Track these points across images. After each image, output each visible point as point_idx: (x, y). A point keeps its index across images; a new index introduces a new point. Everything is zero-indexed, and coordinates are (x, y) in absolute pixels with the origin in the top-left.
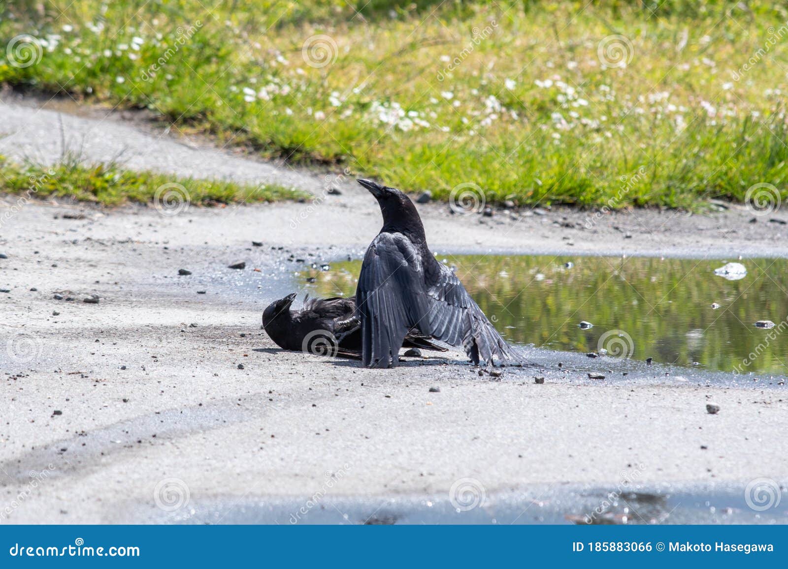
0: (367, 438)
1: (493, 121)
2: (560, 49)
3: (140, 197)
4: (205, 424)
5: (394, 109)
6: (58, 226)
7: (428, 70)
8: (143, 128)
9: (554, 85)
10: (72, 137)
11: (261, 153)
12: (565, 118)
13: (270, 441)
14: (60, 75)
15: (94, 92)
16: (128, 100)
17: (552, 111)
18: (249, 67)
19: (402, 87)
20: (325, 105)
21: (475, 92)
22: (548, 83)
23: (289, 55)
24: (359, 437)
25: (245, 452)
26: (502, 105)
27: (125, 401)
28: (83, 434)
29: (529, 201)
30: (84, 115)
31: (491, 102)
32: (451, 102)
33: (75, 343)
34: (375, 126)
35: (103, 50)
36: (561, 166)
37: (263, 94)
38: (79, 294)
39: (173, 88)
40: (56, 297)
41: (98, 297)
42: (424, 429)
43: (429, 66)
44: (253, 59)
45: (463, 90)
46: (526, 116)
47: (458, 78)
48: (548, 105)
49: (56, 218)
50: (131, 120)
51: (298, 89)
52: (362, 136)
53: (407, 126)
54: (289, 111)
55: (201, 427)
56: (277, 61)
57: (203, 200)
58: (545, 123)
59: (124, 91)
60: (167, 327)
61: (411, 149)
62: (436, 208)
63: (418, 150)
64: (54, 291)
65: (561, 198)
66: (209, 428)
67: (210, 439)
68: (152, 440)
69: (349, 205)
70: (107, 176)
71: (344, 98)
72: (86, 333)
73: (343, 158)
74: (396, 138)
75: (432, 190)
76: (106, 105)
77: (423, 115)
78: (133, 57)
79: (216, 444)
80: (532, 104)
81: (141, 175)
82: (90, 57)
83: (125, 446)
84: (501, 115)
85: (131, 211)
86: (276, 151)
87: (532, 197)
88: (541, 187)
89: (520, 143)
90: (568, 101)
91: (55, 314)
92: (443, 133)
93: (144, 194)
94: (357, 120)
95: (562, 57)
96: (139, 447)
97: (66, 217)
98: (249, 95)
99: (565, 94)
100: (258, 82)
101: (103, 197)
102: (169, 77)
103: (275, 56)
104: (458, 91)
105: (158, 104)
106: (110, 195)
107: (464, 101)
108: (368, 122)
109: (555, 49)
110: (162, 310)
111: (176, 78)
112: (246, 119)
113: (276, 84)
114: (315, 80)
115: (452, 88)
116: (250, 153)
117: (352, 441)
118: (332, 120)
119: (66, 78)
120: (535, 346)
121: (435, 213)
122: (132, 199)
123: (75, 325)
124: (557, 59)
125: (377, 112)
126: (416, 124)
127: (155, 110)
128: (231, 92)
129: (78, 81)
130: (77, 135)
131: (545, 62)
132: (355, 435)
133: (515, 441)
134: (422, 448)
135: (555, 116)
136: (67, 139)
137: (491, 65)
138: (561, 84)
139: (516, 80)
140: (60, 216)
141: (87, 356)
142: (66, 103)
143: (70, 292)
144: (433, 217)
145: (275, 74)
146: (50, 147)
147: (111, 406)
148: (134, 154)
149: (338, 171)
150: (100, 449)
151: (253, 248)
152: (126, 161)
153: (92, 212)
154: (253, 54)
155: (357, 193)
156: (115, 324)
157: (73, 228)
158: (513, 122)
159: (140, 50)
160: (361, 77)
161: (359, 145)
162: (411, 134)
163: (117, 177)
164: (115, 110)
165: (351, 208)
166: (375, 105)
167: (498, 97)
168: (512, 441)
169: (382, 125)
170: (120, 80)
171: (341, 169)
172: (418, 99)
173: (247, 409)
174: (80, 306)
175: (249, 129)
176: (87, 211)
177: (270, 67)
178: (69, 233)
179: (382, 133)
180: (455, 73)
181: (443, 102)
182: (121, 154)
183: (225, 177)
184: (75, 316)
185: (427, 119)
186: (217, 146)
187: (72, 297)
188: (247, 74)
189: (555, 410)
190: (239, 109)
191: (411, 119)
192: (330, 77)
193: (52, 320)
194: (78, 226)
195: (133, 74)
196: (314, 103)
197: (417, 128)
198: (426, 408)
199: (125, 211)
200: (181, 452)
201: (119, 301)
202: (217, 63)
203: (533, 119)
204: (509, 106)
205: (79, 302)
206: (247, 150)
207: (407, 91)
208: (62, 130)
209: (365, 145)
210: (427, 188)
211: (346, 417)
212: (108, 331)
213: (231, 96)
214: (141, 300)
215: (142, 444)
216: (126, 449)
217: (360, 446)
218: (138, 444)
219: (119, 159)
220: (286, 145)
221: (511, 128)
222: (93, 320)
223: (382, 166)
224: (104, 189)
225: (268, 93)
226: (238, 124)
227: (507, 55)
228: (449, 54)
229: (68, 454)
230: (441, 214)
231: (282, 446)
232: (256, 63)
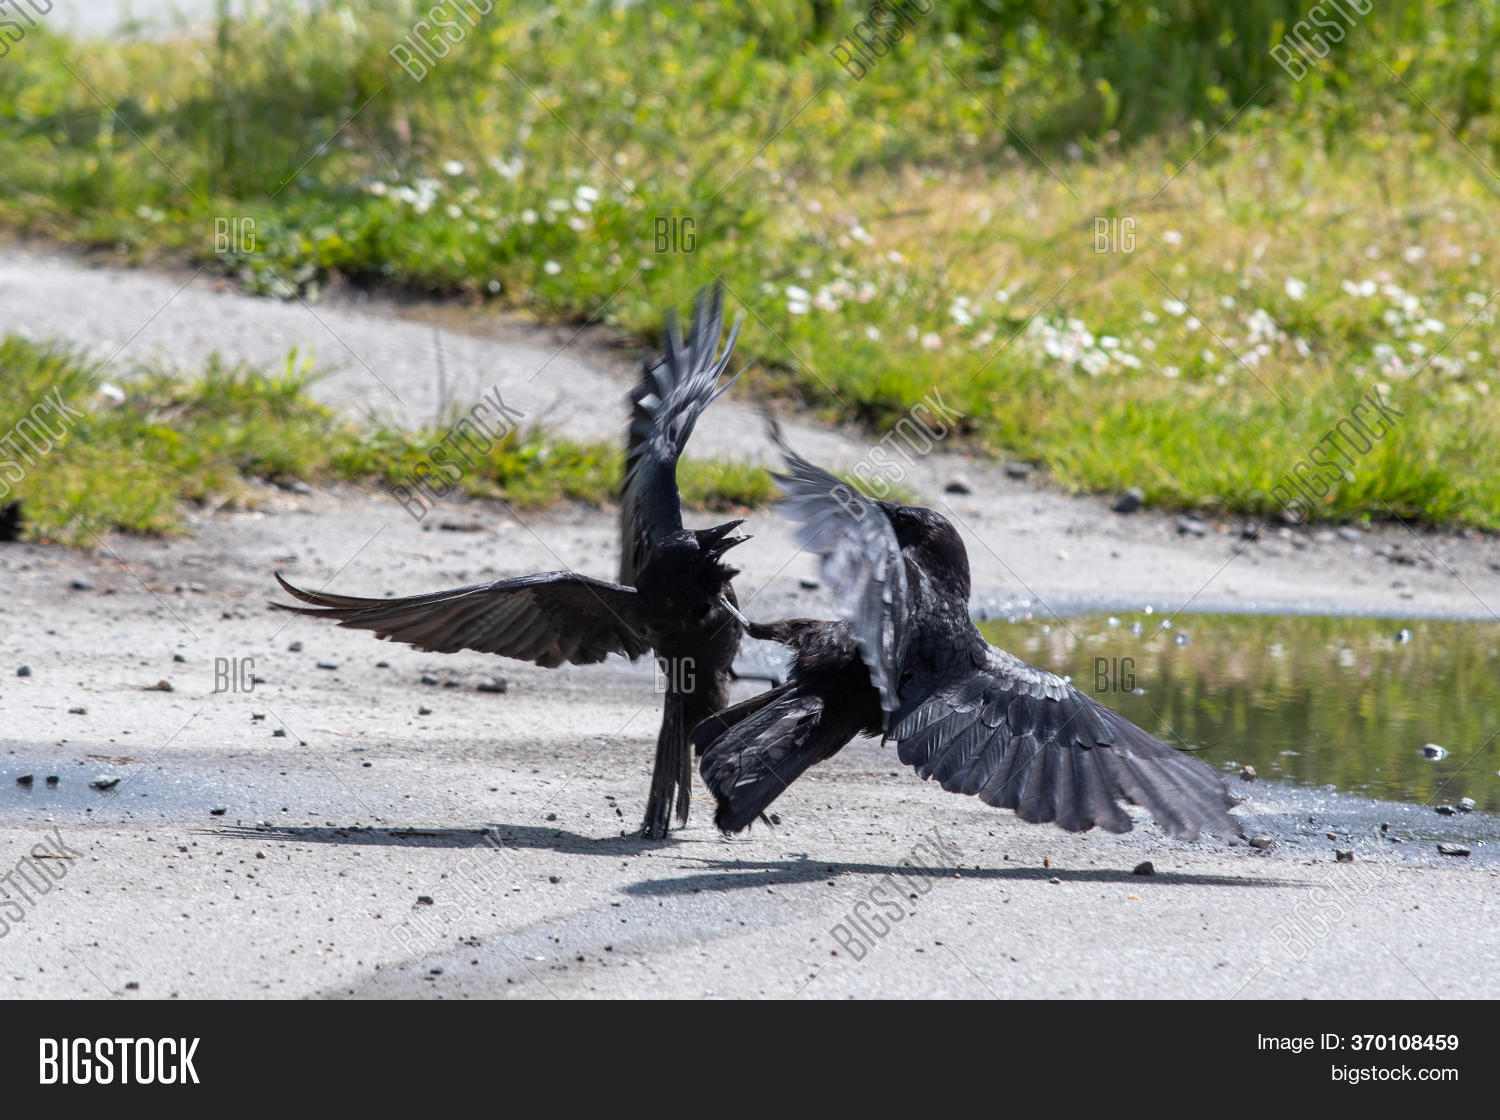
0: (1013, 960)
1: (1262, 359)
2: (1391, 223)
3: (586, 491)
4: (706, 927)
5: (1072, 332)
6: (431, 544)
7: (1138, 261)
8: (594, 359)
9: (1379, 292)
10: (460, 375)
11: (819, 411)
12: (1400, 354)
13: (829, 963)
14: (439, 257)
15: (503, 291)
16: (567, 307)
17: (1374, 342)
18: (797, 247)
19: (1089, 290)
20: (942, 322)
21: (1228, 302)
22: (1368, 288)
23: (875, 226)
24: (999, 958)
25: (781, 983)
26: (1280, 327)
27: (553, 880)
28: (473, 942)
29: (1329, 513)
30: (484, 333)
31: (1259, 322)
32: (1180, 320)
33: (459, 769)
34: (1037, 364)
35: (521, 210)
36: (1391, 446)
37: (825, 299)
38: (469, 675)
39: (654, 286)
40: (426, 681)
41: (504, 682)
42: (1123, 944)
43: (1140, 251)
44: (805, 231)
45: (1206, 299)
46: (1324, 349)
47: (1194, 274)
48: (1369, 330)
49: (427, 528)
50: (571, 344)
51: (890, 291)
52: (1013, 381)
53: (1098, 365)
54: (873, 333)
55: (698, 933)
56: (851, 238)
57: (707, 499)
58: (1362, 364)
59: (560, 289)
60: (634, 741)
61: (1105, 409)
62: (1150, 524)
63: (1118, 410)
64: (422, 668)
65: (1390, 508)
66: (713, 936)
67: (715, 957)
68: (605, 956)
69: (985, 513)
70: (526, 451)
71: (978, 309)
72: (482, 751)
73: (976, 423)
74: (1076, 387)
75: (1143, 488)
76: (526, 316)
77: (1128, 343)
78: (577, 224)
79: (726, 967)
80: (1338, 326)
81: (590, 450)
82: (495, 220)
83: (553, 968)
84: (1277, 347)
85: (568, 519)
86: (847, 409)
87: (1336, 504)
88: (1354, 485)
89: (1315, 402)
90: (1405, 323)
91: (424, 712)
92: (1165, 380)
93: (595, 486)
94: (1001, 353)
95: (1396, 238)
96: (580, 969)
97: (447, 527)
98: (797, 300)
99: (1400, 310)
100: (815, 276)
101: (516, 490)
102: (646, 263)
103: (847, 229)
104: (1196, 300)
105: (624, 315)
106: (529, 487)
107: (1207, 320)
108: (1023, 356)
109: (1382, 221)
110: (626, 709)
111: (661, 267)
112: (791, 346)
113: (850, 280)
114: (923, 274)
115: (1185, 293)
116: (798, 411)
117: (986, 966)
118: (956, 351)
119: (450, 262)
120: (1337, 791)
121: (1149, 532)
122: (572, 496)
123: (461, 735)
124: (1385, 241)
125: (1040, 337)
126: (1113, 362)
127: (619, 326)
128: (762, 294)
129: (473, 268)
130: (470, 372)
131: (1363, 247)
132: (991, 955)
133: (1297, 972)
134: (1120, 982)
135: (1382, 350)
136: (450, 380)
137: (1259, 251)
138: (1393, 291)
139: (1307, 279)
140: (435, 526)
141: (482, 794)
142: (450, 311)
143: (453, 672)
144: (1145, 541)
145: (848, 261)
146: (418, 394)
147: (527, 891)
148: (577, 408)
149: (964, 448)
150: (507, 971)
151: (802, 593)
152: (561, 424)
153: (494, 519)
154: (807, 223)
155: (1001, 493)
156: (536, 734)
157: (460, 548)
158: (1299, 360)
159: (593, 212)
160: (1011, 269)
161: (1005, 399)
162: (1106, 380)
163: (544, 453)
164: (540, 325)
165: (990, 519)
166: (1038, 324)
167: (1272, 311)
168: (1292, 970)
169: (1051, 361)
170: (552, 268)
171: (970, 445)
172: (1118, 313)
173: (786, 901)
174: (471, 697)
175: (795, 364)
176: (485, 518)
177: (838, 247)
178: (451, 559)
179: (1049, 377)
180: (1191, 266)
181: (1167, 320)
182: (553, 408)
183: (748, 457)
184: (462, 716)
185: (1136, 352)
186: (735, 397)
187: (455, 679)
188: (795, 261)
189: (1374, 915)
190: (778, 328)
191: (1107, 351)
192: (951, 271)
193: (416, 724)
194: (469, 545)
195: (578, 255)
196: (921, 318)
197: (1116, 370)
198: (1127, 904)
199: (560, 517)
200: (659, 979)
201: (543, 690)
202: (739, 239)
203: (1339, 356)
204: (1292, 331)
205: (468, 689)
206: (792, 405)
207: (1098, 298)
208: (440, 361)
209: (1017, 401)
210: (1134, 484)
211: (975, 919)
212: (523, 747)
213: (764, 302)
214: (587, 688)
215: (583, 964)
216: (555, 972)
217: (1000, 976)
218: (577, 963)
219: (548, 419)
220: (867, 395)
221: (1296, 372)
222: (494, 725)
223: (1049, 440)
224: (519, 476)
225: (834, 297)
226: (776, 355)
227: (1291, 232)
228: (1179, 230)
229: (444, 980)
230: (1159, 535)
231: (851, 973)
232: (810, 241)
